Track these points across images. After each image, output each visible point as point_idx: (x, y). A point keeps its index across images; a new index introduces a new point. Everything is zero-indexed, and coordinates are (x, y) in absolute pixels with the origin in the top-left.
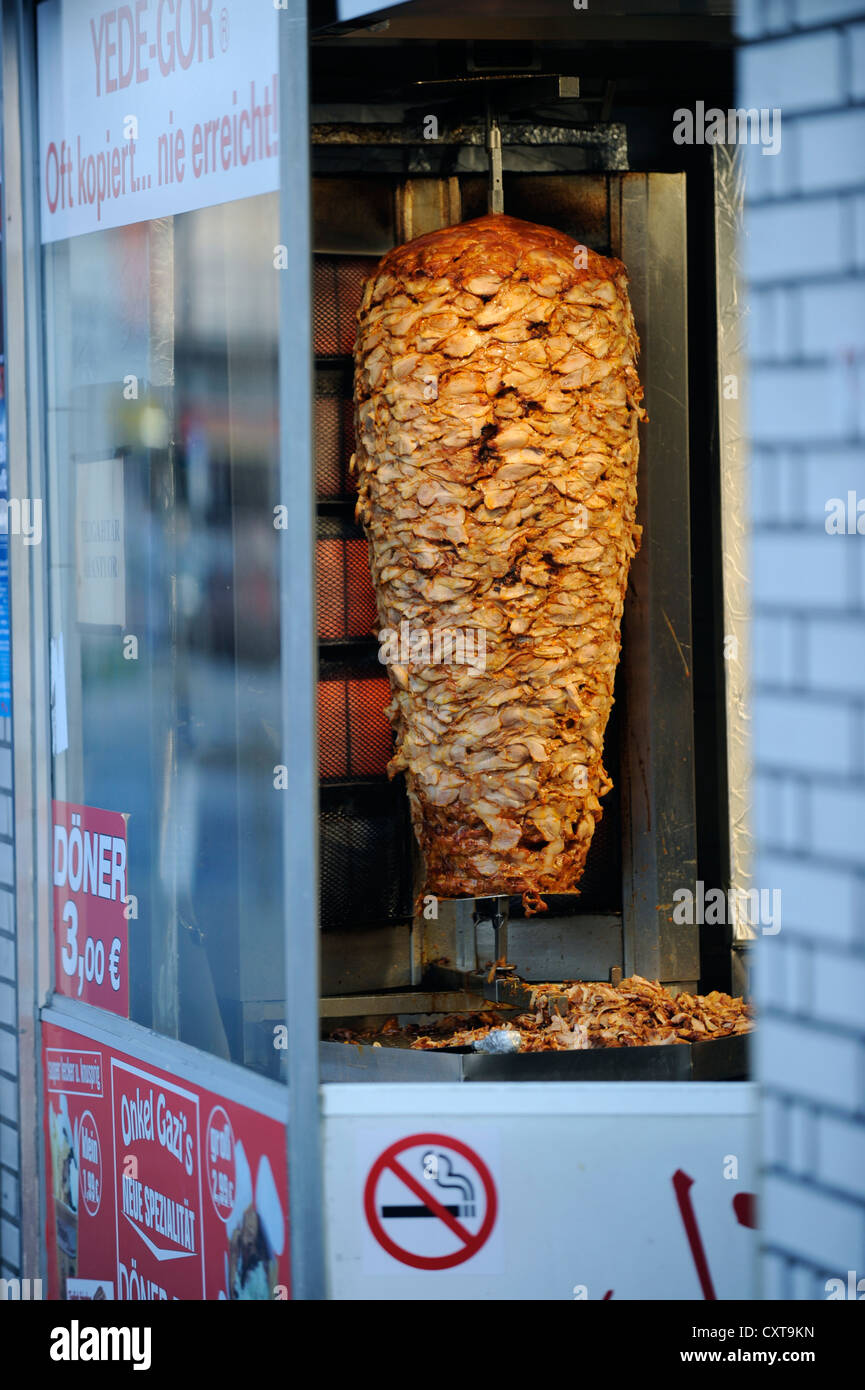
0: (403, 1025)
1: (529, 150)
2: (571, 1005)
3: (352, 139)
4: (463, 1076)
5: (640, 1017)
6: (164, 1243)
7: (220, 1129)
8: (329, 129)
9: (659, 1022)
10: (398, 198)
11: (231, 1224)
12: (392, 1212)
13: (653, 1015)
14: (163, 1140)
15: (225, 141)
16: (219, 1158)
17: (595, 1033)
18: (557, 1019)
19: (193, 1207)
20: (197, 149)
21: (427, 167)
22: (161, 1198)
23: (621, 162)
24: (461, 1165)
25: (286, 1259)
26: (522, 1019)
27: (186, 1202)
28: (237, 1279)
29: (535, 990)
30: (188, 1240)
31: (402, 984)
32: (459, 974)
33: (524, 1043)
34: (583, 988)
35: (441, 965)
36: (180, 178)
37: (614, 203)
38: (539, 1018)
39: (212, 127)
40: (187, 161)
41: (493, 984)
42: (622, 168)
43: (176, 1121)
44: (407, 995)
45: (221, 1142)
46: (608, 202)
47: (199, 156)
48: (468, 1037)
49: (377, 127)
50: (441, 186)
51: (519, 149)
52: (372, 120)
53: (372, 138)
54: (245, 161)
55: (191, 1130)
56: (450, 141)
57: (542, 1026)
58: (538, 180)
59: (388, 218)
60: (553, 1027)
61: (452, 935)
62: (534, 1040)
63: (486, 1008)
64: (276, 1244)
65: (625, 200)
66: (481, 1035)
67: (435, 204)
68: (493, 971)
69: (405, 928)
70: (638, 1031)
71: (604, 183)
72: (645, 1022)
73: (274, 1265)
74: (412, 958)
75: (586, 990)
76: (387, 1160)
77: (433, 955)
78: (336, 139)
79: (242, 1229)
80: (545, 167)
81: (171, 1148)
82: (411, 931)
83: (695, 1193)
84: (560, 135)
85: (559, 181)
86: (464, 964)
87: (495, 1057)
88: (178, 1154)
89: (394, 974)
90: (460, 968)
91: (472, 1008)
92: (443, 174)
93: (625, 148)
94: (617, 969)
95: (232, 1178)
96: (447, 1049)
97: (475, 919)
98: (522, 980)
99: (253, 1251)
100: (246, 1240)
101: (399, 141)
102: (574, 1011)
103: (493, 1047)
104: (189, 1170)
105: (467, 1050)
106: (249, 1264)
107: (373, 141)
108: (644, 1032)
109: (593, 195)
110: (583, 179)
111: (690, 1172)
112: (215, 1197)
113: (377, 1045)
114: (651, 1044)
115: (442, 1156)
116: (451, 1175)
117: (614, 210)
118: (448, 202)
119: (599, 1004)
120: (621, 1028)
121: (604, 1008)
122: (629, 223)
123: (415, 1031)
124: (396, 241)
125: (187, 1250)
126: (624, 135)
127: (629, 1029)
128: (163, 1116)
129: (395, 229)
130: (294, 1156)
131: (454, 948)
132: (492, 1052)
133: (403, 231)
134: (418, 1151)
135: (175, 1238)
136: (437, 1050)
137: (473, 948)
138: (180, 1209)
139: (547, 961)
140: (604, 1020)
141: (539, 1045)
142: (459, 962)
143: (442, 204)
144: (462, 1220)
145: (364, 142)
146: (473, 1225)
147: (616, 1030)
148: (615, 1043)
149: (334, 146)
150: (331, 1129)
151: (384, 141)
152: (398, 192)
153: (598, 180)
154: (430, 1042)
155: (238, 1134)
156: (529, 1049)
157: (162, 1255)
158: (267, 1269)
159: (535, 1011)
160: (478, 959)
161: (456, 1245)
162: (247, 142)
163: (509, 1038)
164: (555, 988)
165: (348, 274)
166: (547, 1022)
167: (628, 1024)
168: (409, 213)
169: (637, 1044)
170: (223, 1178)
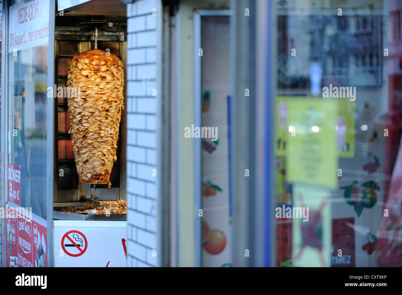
0: (76, 208)
1: (105, 36)
2: (108, 205)
3: (70, 33)
4: (85, 219)
5: (121, 208)
6: (26, 250)
7: (35, 228)
8: (65, 31)
9: (125, 209)
10: (78, 45)
11: (37, 247)
12: (67, 245)
13: (124, 207)
14: (26, 230)
15: (40, 34)
16: (35, 234)
17: (112, 211)
18: (105, 208)
19: (31, 243)
20: (35, 35)
21: (85, 39)
22: (25, 241)
23: (123, 39)
24: (80, 237)
25: (46, 254)
26: (98, 208)
27: (30, 242)
28: (38, 257)
29: (101, 202)
30: (30, 250)
31: (76, 200)
32: (87, 199)
33: (98, 212)
34: (110, 202)
35: (84, 197)
36: (32, 41)
37: (121, 47)
38: (101, 207)
39: (38, 31)
40: (33, 37)
41: (93, 201)
42: (123, 40)
43: (28, 227)
44: (76, 203)
45: (36, 231)
46: (120, 47)
47: (35, 37)
48: (87, 211)
49: (74, 31)
50: (87, 43)
51: (103, 36)
52: (74, 30)
53: (74, 33)
54: (43, 38)
55: (30, 228)
56: (89, 34)
57: (102, 209)
58: (106, 42)
59: (76, 49)
60: (104, 210)
61: (86, 191)
62: (100, 212)
63: (92, 205)
64: (45, 251)
65: (123, 47)
66: (90, 211)
67: (86, 47)
68: (93, 198)
69: (77, 189)
70: (121, 211)
71: (119, 43)
72: (122, 209)
73: (44, 255)
74: (78, 195)
75: (111, 202)
76: (66, 235)
77: (82, 195)
78: (66, 33)
79: (39, 248)
80: (108, 40)
81: (27, 232)
82: (78, 190)
83: (126, 242)
84: (111, 34)
85: (110, 42)
86: (88, 197)
87: (91, 215)
88: (28, 233)
89: (75, 198)
90: (88, 198)
91: (89, 205)
92: (87, 41)
93: (124, 36)
94: (118, 198)
95: (37, 238)
96: (83, 214)
97: (91, 188)
98: (99, 200)
99: (41, 252)
100: (40, 250)
101: (79, 34)
102: (108, 206)
103: (91, 213)
104: (30, 236)
105: (86, 214)
106: (40, 255)
107: (74, 34)
108: (122, 211)
109: (117, 45)
110: (115, 42)
111: (125, 239)
112: (34, 241)
113: (69, 212)
114: (123, 213)
115: (77, 235)
116: (78, 238)
117: (121, 49)
118: (88, 46)
119: (113, 205)
120: (117, 210)
121: (114, 206)
122: (124, 51)
123: (78, 209)
124: (78, 54)
125: (30, 252)
126: (123, 34)
127: (119, 210)
128: (26, 225)
129: (78, 51)
130: (48, 234)
131: (87, 193)
132: (91, 214)
133: (79, 52)
134: (72, 234)
135: (28, 249)
136: (81, 214)
137: (90, 194)
138: (29, 243)
139: (105, 196)
140: (114, 208)
141: (101, 213)
142: (87, 196)
143: (87, 47)
144: (80, 247)
145: (72, 34)
146: (83, 248)
147: (116, 210)
148: (116, 213)
149: (66, 35)
150: (55, 229)
151: (76, 34)
152: (78, 44)
153: (118, 43)
154: (80, 212)
155: (38, 230)
156: (99, 214)
157: (26, 252)
158: (43, 256)
159: (101, 206)
160: (91, 196)
161: (80, 252)
162: (44, 34)
163: (94, 212)
164: (105, 202)
165: (68, 60)
166: (103, 209)
167: (118, 209)
168: (80, 48)
169: (120, 213)
170: (36, 238)
